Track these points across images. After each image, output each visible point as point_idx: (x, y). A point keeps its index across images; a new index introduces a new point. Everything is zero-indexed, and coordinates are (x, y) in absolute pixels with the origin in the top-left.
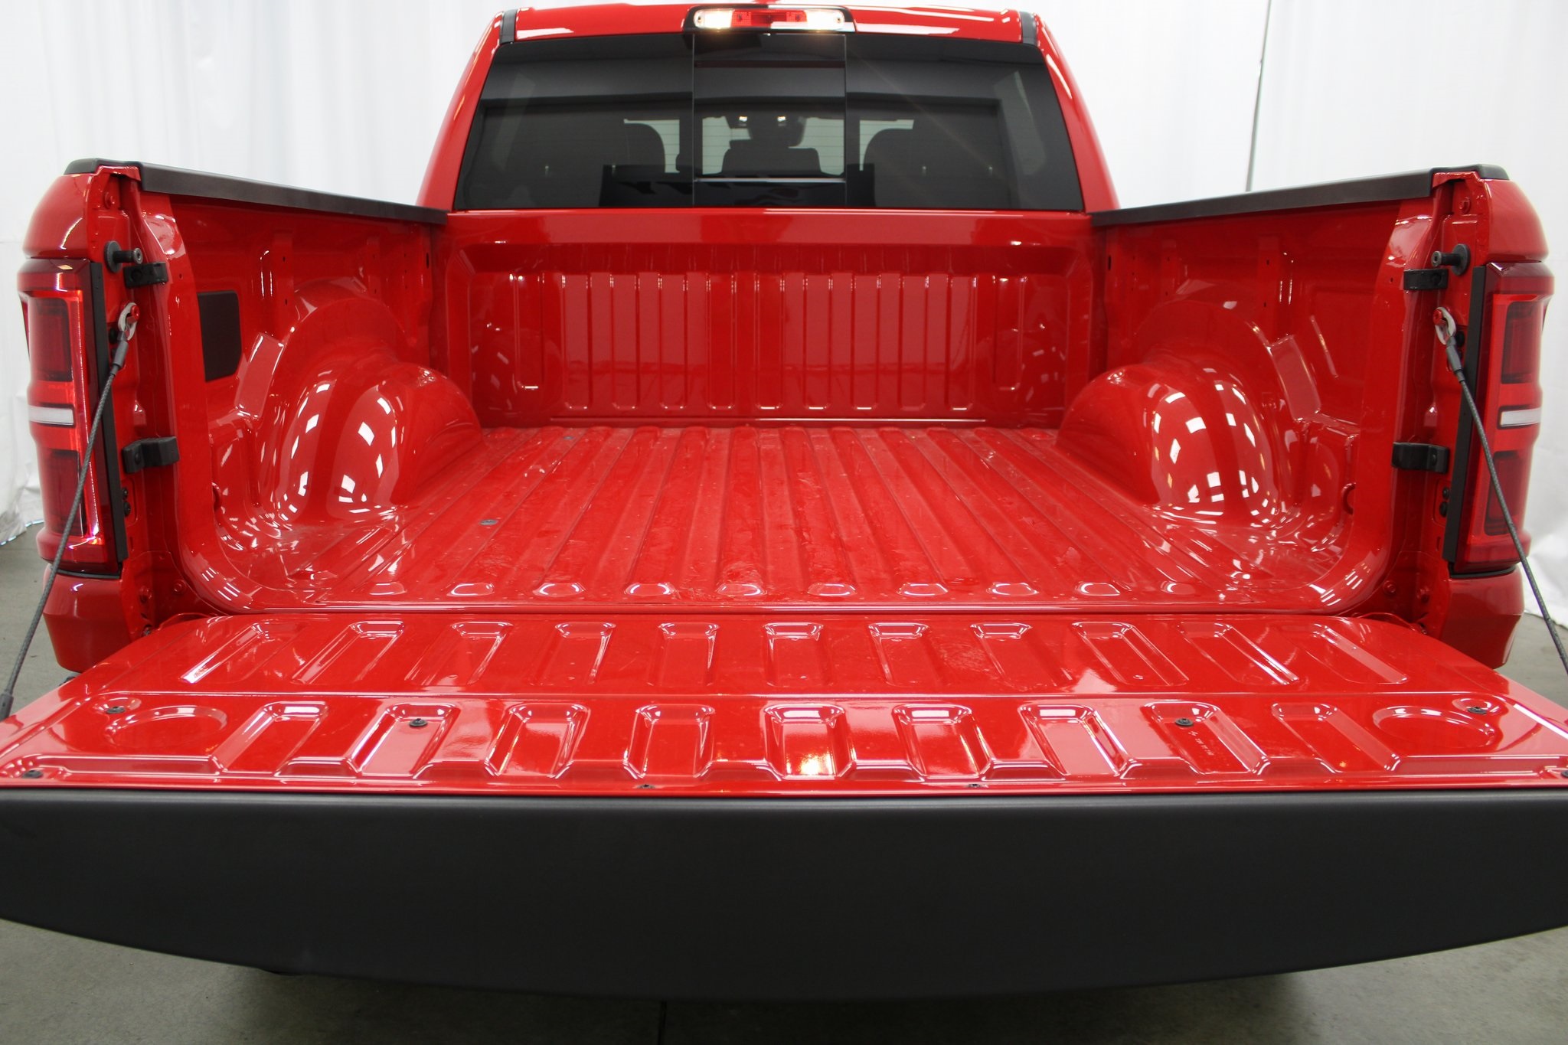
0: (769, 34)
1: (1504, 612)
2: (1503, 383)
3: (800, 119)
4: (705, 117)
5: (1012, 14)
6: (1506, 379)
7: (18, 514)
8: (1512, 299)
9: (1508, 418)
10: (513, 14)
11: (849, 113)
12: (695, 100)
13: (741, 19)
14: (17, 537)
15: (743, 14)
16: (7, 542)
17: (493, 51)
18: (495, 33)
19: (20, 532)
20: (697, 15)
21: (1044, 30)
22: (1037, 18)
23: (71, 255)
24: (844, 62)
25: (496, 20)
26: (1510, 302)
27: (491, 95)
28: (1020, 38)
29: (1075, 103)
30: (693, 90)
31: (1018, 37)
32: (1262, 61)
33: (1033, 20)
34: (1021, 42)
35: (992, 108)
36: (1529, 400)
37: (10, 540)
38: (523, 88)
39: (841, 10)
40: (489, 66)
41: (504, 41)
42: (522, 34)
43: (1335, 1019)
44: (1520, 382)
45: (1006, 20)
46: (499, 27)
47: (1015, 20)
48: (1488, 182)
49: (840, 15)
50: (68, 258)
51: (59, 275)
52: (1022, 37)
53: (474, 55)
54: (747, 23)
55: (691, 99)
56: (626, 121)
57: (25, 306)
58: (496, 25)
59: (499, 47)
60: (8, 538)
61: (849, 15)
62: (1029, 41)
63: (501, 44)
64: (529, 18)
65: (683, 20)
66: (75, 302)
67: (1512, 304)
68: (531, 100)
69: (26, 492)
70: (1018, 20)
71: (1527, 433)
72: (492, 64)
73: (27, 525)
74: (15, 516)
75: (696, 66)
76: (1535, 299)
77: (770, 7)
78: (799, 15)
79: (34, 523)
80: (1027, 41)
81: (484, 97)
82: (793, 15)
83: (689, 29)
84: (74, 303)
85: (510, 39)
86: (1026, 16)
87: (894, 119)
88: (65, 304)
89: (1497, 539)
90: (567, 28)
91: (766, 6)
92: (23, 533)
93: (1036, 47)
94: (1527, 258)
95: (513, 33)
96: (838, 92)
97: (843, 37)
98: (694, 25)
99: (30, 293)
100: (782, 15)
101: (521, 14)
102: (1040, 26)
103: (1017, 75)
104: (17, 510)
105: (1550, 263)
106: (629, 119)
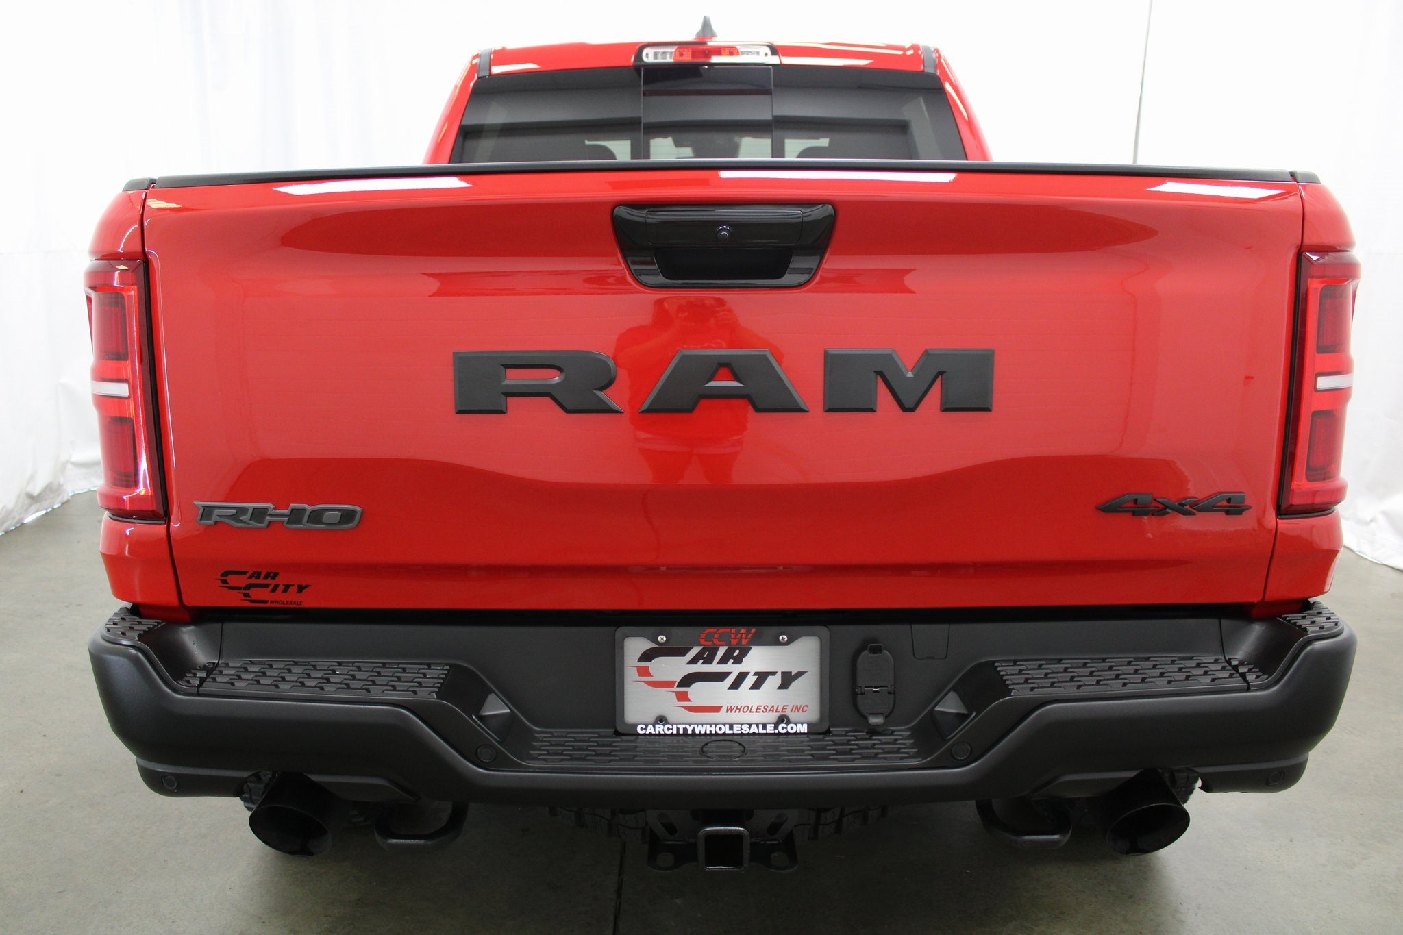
0: (706, 67)
1: (1326, 547)
2: (1318, 352)
3: (736, 139)
4: (653, 138)
5: (915, 48)
6: (1321, 349)
7: (62, 485)
8: (1322, 282)
9: (1323, 383)
10: (488, 52)
11: (776, 133)
12: (645, 124)
13: (682, 55)
14: (63, 504)
15: (685, 51)
16: (53, 509)
17: (472, 84)
18: (473, 69)
19: (65, 499)
20: (645, 52)
21: (942, 61)
22: (937, 51)
23: (127, 257)
24: (771, 90)
25: (475, 57)
26: (1323, 285)
27: (470, 120)
28: (922, 68)
29: (970, 123)
30: (641, 115)
31: (920, 67)
32: (1142, 83)
33: (933, 52)
34: (923, 71)
35: (902, 127)
36: (1341, 367)
37: (56, 506)
38: (496, 115)
39: (768, 46)
40: (468, 96)
41: (481, 75)
42: (496, 70)
43: (1199, 908)
44: (1334, 351)
45: (910, 52)
46: (476, 64)
47: (918, 53)
48: (1302, 185)
49: (768, 50)
50: (125, 260)
51: (116, 274)
52: (924, 66)
53: (456, 87)
54: (687, 58)
55: (640, 123)
56: (587, 142)
57: (89, 299)
58: (475, 61)
59: (476, 81)
60: (54, 505)
61: (775, 50)
62: (929, 70)
63: (479, 78)
64: (502, 56)
65: (633, 56)
66: (132, 296)
67: (1324, 287)
68: (505, 125)
69: (70, 466)
70: (920, 52)
71: (1340, 395)
72: (470, 96)
73: (70, 494)
74: (60, 486)
75: (644, 94)
76: (1346, 283)
77: (710, 43)
78: (732, 51)
79: (77, 492)
80: (928, 70)
81: (465, 122)
82: (727, 50)
83: (638, 63)
84: (130, 297)
85: (486, 74)
86: (927, 49)
87: (817, 138)
88: (123, 297)
89: (1317, 485)
90: (534, 63)
91: (705, 43)
92: (67, 502)
93: (936, 75)
94: (1338, 248)
95: (488, 69)
96: (767, 116)
97: (770, 69)
98: (642, 60)
99: (94, 288)
100: (718, 51)
101: (496, 52)
102: (939, 57)
103: (921, 99)
104: (62, 481)
105: (1357, 253)
106: (589, 140)
